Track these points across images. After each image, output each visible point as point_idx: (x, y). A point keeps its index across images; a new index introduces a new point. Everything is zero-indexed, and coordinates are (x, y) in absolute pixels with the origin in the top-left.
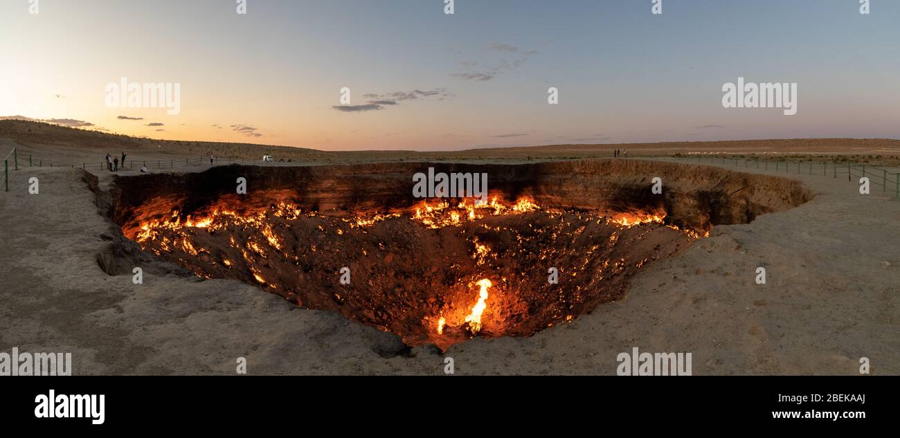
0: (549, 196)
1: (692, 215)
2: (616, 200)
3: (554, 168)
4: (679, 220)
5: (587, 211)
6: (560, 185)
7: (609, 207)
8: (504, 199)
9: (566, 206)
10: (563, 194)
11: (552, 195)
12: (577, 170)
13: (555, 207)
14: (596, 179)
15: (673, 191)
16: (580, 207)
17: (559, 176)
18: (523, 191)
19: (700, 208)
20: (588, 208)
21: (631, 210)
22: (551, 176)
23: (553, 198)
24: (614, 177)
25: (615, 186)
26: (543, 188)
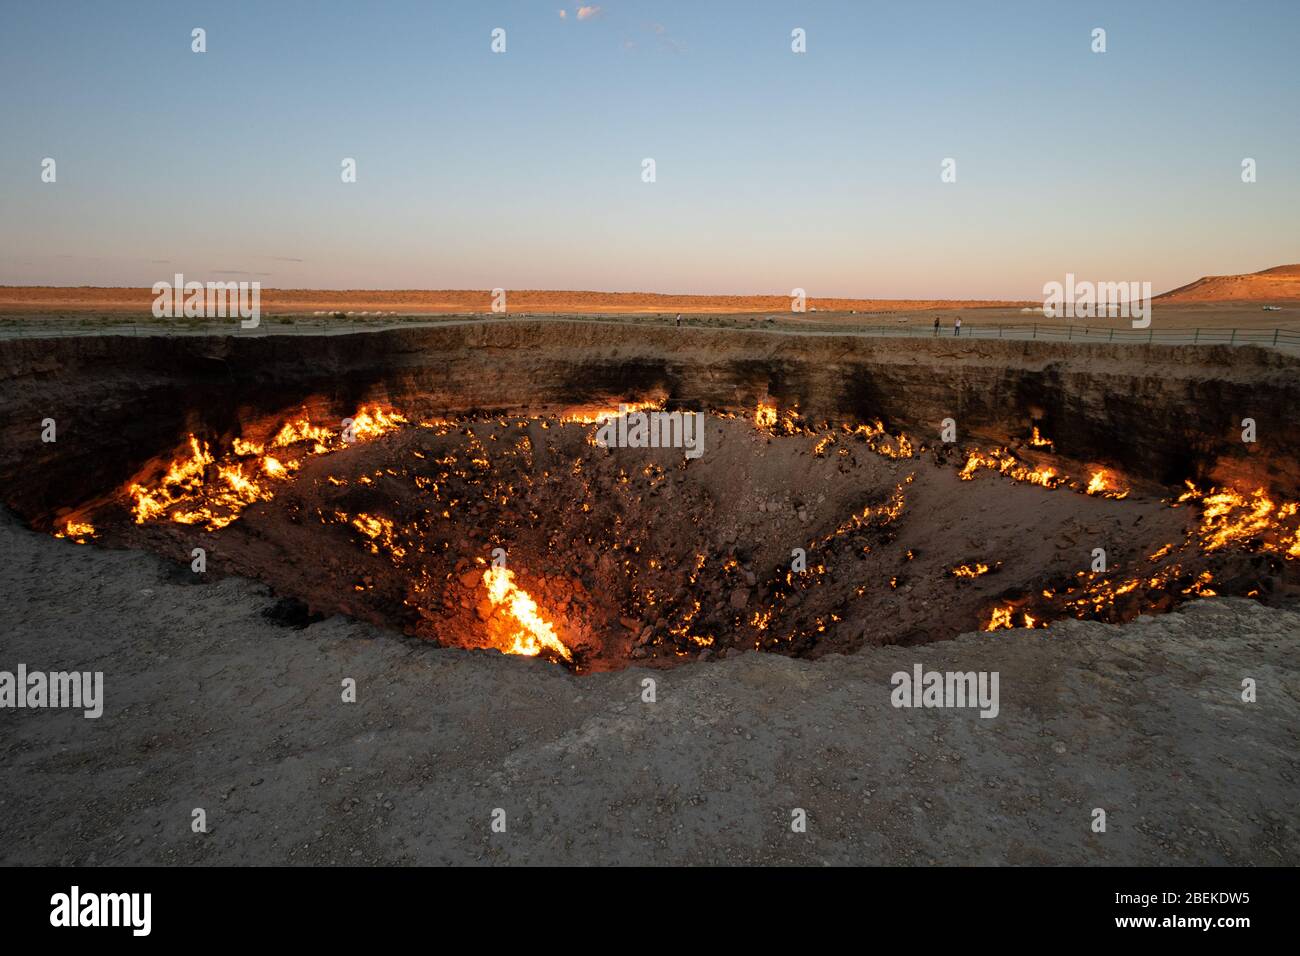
0: (423, 396)
1: (720, 391)
2: (569, 386)
3: (424, 341)
4: (696, 401)
5: (504, 412)
6: (448, 373)
7: (550, 400)
8: (332, 413)
9: (459, 409)
10: (457, 387)
11: (432, 392)
12: (473, 342)
13: (437, 415)
14: (516, 356)
15: (677, 364)
16: (490, 407)
17: (440, 355)
18: (370, 390)
19: (737, 382)
20: (504, 406)
21: (600, 399)
22: (421, 355)
23: (433, 397)
24: (553, 352)
25: (563, 364)
26: (409, 381)
